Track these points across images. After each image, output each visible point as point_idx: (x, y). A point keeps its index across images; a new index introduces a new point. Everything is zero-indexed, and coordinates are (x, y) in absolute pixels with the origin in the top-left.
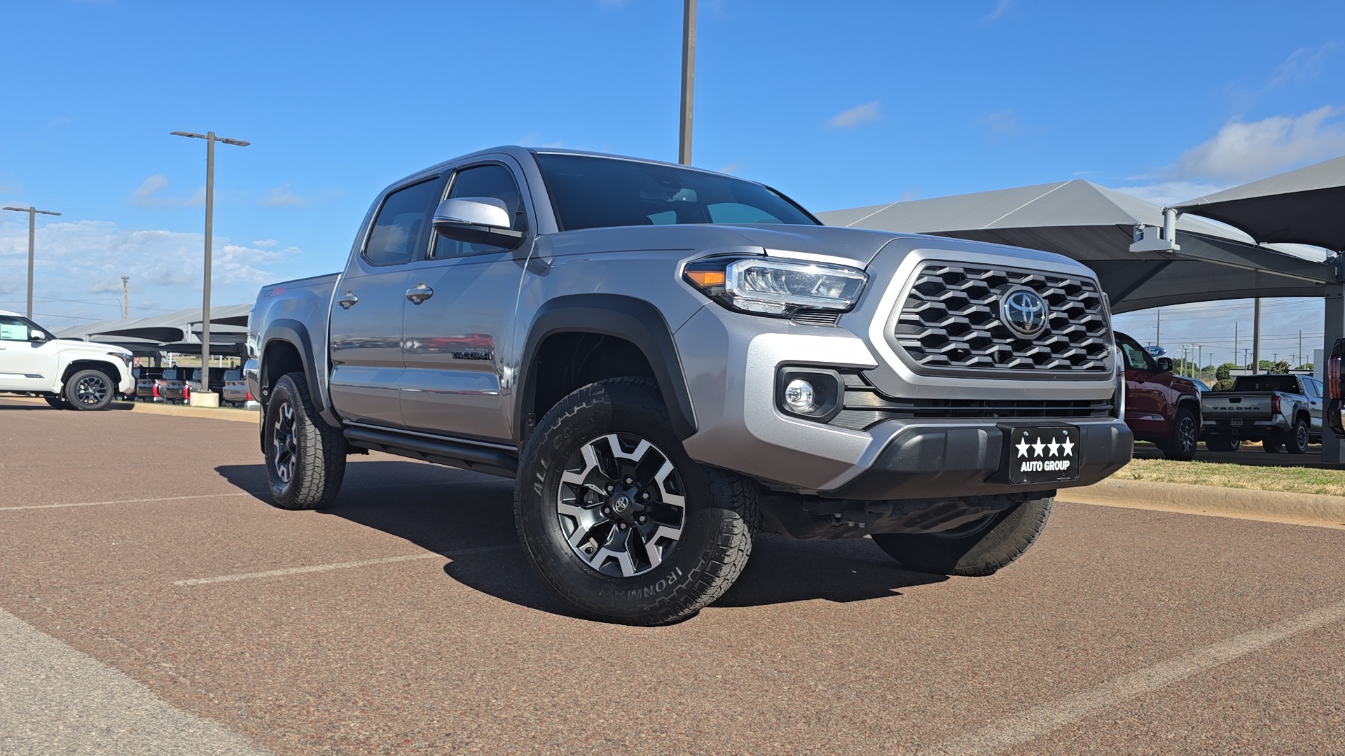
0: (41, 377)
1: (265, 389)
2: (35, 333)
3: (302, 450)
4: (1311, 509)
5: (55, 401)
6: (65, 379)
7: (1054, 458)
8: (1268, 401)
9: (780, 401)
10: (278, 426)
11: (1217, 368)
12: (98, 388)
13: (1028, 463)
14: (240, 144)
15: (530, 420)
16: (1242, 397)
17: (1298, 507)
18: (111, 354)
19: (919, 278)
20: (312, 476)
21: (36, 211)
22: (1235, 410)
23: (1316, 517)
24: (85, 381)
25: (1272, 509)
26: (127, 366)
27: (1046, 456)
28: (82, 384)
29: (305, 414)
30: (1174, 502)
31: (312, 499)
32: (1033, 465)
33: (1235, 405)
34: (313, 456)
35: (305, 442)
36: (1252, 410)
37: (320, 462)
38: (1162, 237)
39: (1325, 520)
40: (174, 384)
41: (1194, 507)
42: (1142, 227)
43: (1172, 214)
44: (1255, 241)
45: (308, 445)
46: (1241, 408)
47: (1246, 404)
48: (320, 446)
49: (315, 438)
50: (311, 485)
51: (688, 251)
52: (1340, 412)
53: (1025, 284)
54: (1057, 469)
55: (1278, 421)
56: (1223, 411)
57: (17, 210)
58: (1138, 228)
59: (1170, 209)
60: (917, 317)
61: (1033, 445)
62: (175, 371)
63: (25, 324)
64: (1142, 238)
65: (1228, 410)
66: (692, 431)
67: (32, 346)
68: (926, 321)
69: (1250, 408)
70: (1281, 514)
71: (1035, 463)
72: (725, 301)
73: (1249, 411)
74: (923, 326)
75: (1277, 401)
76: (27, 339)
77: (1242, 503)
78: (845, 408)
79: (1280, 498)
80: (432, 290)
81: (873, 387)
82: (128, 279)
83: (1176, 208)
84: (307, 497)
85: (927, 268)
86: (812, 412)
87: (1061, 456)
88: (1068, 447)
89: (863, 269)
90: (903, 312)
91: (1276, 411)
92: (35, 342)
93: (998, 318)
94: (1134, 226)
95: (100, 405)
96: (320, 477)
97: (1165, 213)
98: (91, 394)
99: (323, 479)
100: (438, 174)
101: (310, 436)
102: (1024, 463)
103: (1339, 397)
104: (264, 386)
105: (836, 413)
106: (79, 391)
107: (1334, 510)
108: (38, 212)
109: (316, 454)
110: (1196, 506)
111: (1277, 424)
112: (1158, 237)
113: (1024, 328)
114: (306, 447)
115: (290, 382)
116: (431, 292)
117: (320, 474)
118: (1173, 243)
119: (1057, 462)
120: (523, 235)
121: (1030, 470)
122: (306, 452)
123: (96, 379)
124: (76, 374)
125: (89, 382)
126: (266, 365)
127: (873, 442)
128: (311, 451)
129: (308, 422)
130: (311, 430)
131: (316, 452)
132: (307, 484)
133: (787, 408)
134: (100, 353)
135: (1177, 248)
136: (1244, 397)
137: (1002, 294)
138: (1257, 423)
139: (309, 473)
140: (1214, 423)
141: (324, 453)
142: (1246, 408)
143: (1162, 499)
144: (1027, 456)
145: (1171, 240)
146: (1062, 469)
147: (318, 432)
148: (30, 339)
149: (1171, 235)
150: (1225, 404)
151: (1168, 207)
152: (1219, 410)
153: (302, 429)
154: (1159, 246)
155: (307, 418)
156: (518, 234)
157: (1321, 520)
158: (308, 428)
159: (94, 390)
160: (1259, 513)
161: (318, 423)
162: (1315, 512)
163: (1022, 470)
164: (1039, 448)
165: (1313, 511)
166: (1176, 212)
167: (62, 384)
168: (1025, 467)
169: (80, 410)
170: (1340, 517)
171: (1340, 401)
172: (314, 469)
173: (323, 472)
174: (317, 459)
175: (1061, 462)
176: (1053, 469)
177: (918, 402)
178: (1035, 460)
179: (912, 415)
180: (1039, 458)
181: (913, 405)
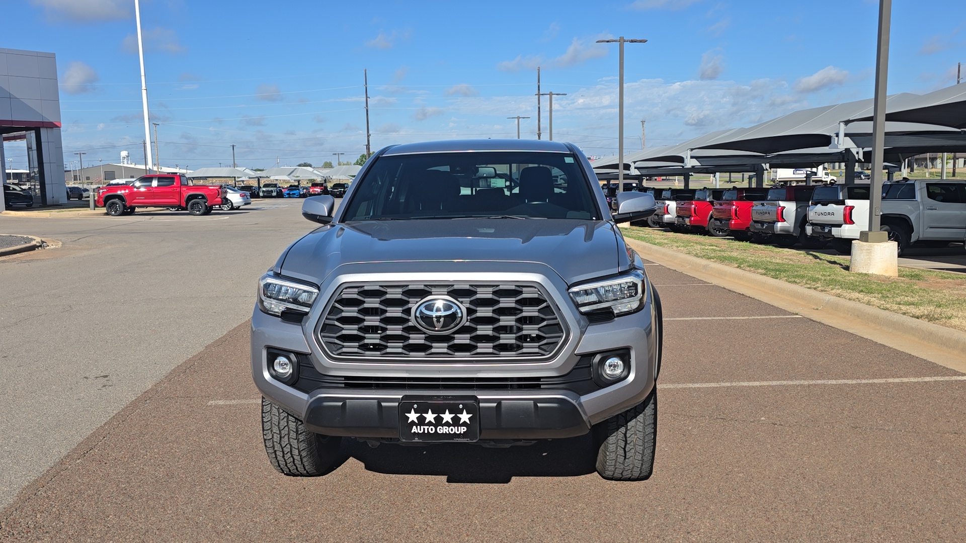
7: (448, 424)
9: (270, 368)
13: (419, 427)
14: (641, 41)
32: (424, 429)
54: (452, 433)
61: (424, 415)
68: (343, 325)
71: (426, 428)
74: (341, 328)
81: (313, 366)
82: (645, 122)
86: (286, 378)
87: (456, 422)
88: (464, 417)
89: (319, 286)
90: (326, 319)
102: (414, 427)
105: (296, 380)
119: (452, 427)
121: (421, 432)
133: (274, 374)
137: (415, 303)
144: (417, 422)
146: (457, 433)
163: (412, 432)
168: (414, 429)
175: (456, 428)
176: (448, 432)
177: (347, 378)
178: (426, 425)
179: (343, 385)
180: (430, 424)
181: (343, 379)
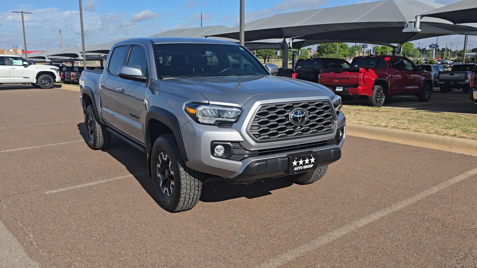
0: (29, 78)
1: (85, 108)
2: (25, 63)
3: (95, 132)
4: (440, 141)
5: (35, 86)
6: (37, 78)
7: (307, 164)
8: (464, 74)
9: (213, 152)
10: (89, 121)
11: (459, 51)
12: (49, 81)
13: (297, 167)
15: (149, 143)
16: (454, 73)
17: (436, 140)
18: (51, 69)
19: (259, 111)
20: (99, 140)
21: (23, 13)
22: (452, 78)
23: (442, 144)
24: (44, 79)
25: (427, 141)
26: (58, 73)
27: (304, 164)
28: (43, 80)
29: (95, 120)
30: (396, 137)
31: (100, 147)
32: (299, 168)
33: (452, 76)
34: (99, 134)
35: (96, 129)
36: (458, 78)
37: (101, 135)
38: (415, 26)
39: (444, 145)
40: (77, 74)
41: (402, 139)
42: (408, 23)
43: (419, 18)
44: (453, 23)
45: (97, 130)
46: (454, 77)
47: (456, 75)
48: (101, 130)
49: (99, 128)
50: (99, 143)
51: (187, 99)
52: (473, 92)
53: (300, 107)
54: (308, 168)
55: (467, 82)
56: (447, 78)
57: (17, 12)
58: (406, 23)
59: (418, 16)
60: (257, 124)
61: (299, 162)
62: (78, 68)
63: (21, 60)
64: (407, 27)
65: (449, 78)
66: (187, 160)
67: (24, 67)
68: (261, 125)
69: (457, 77)
70: (430, 142)
71: (299, 167)
72: (196, 119)
73: (457, 78)
74: (260, 127)
75: (467, 75)
76: (22, 65)
77: (418, 138)
78: (234, 154)
79: (431, 137)
80: (124, 90)
81: (243, 147)
82: (61, 31)
83: (420, 16)
84: (99, 146)
85: (262, 107)
86: (223, 156)
87: (310, 163)
88: (313, 160)
89: (241, 108)
90: (253, 123)
91: (466, 78)
92: (25, 66)
93: (288, 120)
94: (405, 22)
95: (50, 87)
96: (102, 140)
97: (416, 17)
98: (46, 83)
99: (103, 141)
100: (127, 45)
101: (98, 127)
102: (295, 168)
103: (473, 87)
104: (84, 107)
105: (231, 156)
106: (42, 82)
107: (448, 142)
108: (24, 13)
109: (100, 133)
110: (403, 138)
111: (467, 83)
112: (413, 26)
113: (298, 122)
114: (96, 131)
115: (90, 108)
116: (124, 91)
117: (102, 139)
118: (418, 29)
119: (308, 165)
120: (147, 78)
121: (297, 170)
122: (96, 133)
123: (47, 78)
124: (40, 77)
125: (45, 79)
126: (84, 99)
127: (242, 165)
128: (98, 132)
129: (97, 123)
130: (97, 125)
131: (100, 132)
132: (98, 143)
133: (215, 155)
134: (48, 68)
135: (420, 30)
136: (455, 73)
137: (290, 112)
138: (459, 83)
139: (98, 139)
140: (443, 83)
141: (102, 133)
142: (455, 77)
143: (392, 135)
144: (296, 165)
145: (418, 28)
146: (310, 167)
147: (100, 126)
148: (23, 65)
149: (418, 25)
150: (448, 75)
151: (417, 15)
152: (445, 78)
153: (95, 125)
154: (414, 30)
155: (96, 121)
156: (145, 78)
157: (443, 145)
158: (96, 124)
159: (47, 82)
160: (423, 142)
161: (99, 123)
162: (442, 142)
163: (294, 170)
164: (301, 162)
165: (441, 142)
166: (420, 17)
167: (36, 80)
168: (295, 169)
169: (43, 89)
170: (449, 145)
171: (473, 88)
172: (100, 138)
173: (103, 138)
174: (100, 135)
175: (310, 165)
176: (307, 168)
177: (259, 151)
178: (299, 166)
179: (257, 155)
180: (301, 165)
181: (257, 151)
